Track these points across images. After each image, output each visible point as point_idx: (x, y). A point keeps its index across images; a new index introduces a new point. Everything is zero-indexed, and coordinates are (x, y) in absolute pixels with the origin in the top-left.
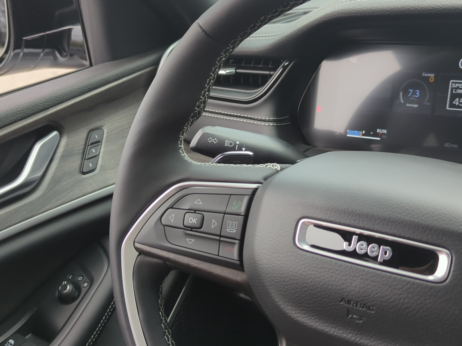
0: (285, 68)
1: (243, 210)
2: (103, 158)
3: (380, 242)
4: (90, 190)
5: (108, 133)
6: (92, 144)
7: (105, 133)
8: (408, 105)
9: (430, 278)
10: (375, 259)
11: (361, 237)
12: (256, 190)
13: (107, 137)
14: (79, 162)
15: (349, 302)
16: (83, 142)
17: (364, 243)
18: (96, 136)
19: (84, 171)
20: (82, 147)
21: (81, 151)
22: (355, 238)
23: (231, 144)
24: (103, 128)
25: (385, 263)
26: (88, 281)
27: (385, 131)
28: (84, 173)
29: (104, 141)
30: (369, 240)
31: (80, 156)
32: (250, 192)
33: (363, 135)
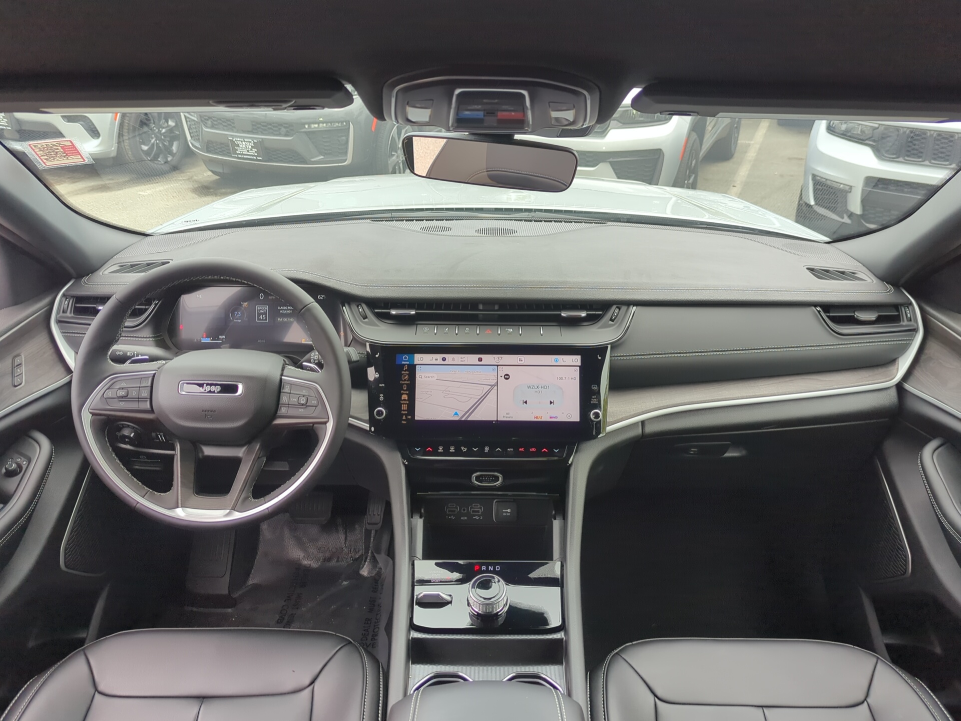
0: (156, 305)
1: (149, 384)
2: (25, 375)
3: (216, 385)
4: (22, 397)
5: (25, 357)
6: (17, 366)
7: (23, 357)
8: (235, 321)
9: (237, 394)
10: (214, 392)
11: (208, 384)
12: (155, 374)
13: (25, 360)
14: (11, 379)
15: (205, 411)
16: (11, 366)
17: (209, 387)
18: (17, 361)
19: (16, 384)
20: (11, 368)
21: (11, 372)
22: (205, 385)
23: (131, 354)
24: (21, 354)
25: (218, 392)
26: (26, 460)
27: (224, 337)
28: (16, 386)
29: (23, 363)
30: (211, 385)
31: (10, 375)
32: (152, 375)
33: (211, 340)
